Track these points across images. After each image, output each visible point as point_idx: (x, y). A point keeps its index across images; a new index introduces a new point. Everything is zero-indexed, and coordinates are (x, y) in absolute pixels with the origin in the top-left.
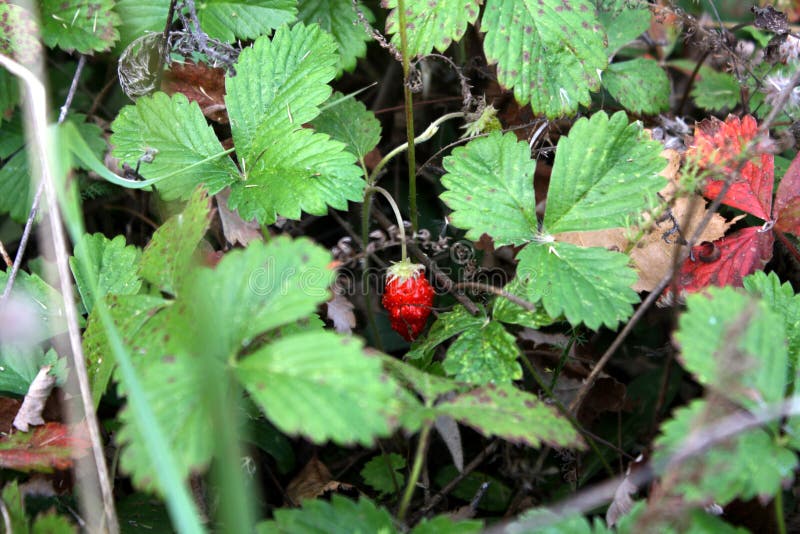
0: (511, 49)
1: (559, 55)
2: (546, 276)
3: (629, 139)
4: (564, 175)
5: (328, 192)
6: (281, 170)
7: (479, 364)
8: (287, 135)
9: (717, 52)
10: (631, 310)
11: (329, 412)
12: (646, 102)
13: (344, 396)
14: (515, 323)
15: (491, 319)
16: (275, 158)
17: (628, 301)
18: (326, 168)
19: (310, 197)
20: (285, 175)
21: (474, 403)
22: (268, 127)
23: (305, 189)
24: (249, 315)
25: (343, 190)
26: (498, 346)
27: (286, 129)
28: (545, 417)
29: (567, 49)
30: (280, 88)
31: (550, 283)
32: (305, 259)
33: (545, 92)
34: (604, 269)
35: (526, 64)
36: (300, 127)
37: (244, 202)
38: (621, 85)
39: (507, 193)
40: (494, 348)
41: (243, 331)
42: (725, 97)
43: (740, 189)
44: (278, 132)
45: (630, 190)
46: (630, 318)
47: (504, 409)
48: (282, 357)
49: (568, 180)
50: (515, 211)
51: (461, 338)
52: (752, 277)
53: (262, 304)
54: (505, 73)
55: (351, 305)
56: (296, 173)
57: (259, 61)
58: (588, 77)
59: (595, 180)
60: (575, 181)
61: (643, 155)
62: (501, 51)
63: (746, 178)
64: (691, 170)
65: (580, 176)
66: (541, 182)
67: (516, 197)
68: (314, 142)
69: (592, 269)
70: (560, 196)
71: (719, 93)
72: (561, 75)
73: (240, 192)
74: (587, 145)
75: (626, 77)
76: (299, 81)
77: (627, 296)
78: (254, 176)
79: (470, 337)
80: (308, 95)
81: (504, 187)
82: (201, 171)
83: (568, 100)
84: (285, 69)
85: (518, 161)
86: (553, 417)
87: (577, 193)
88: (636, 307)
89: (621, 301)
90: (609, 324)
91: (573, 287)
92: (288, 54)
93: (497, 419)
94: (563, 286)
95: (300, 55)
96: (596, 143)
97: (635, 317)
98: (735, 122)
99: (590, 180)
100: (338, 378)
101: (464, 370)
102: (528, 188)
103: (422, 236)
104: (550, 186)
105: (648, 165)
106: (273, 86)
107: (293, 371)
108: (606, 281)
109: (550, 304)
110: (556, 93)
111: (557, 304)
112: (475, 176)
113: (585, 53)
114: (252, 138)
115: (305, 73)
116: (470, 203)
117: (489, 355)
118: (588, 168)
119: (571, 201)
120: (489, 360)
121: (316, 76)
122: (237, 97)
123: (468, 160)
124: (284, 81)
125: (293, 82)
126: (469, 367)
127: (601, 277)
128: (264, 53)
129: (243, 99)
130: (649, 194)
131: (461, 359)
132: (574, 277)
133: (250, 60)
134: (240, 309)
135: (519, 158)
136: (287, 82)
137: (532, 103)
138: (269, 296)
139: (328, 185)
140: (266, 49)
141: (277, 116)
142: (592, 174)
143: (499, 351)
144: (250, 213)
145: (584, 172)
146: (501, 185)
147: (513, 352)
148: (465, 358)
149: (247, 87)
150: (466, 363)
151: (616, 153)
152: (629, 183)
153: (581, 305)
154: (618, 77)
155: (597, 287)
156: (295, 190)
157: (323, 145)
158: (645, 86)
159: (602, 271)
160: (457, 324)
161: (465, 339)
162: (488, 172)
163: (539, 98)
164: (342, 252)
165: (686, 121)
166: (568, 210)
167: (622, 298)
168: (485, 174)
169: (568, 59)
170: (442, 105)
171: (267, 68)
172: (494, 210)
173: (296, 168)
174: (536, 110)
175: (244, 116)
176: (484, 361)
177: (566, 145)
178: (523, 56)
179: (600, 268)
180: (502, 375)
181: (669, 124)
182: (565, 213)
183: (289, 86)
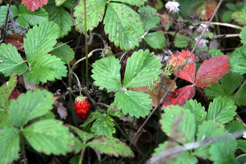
0: (113, 29)
1: (129, 31)
2: (123, 101)
3: (150, 58)
4: (130, 69)
5: (55, 74)
6: (41, 67)
7: (102, 128)
8: (43, 56)
9: (180, 30)
10: (150, 112)
11: (52, 145)
12: (158, 45)
13: (57, 140)
14: (114, 115)
15: (107, 114)
16: (39, 63)
17: (149, 109)
18: (55, 66)
19: (50, 76)
20: (43, 69)
21: (99, 142)
22: (37, 53)
23: (48, 73)
24: (27, 114)
25: (60, 73)
26: (108, 123)
27: (43, 54)
28: (122, 146)
29: (131, 29)
30: (41, 41)
31: (124, 103)
32: (45, 96)
33: (124, 42)
34: (142, 99)
35: (118, 34)
36: (47, 53)
37: (29, 77)
38: (151, 40)
39: (112, 75)
40: (107, 123)
41: (25, 119)
42: (184, 43)
43: (185, 73)
44: (40, 55)
45: (150, 74)
46: (149, 114)
47: (108, 144)
48: (37, 127)
49: (131, 70)
50: (115, 81)
51: (97, 120)
52: (189, 101)
53: (31, 111)
54: (111, 37)
55: (66, 109)
56: (46, 68)
57: (34, 33)
58: (138, 37)
59: (139, 71)
60: (133, 71)
61: (154, 63)
62: (110, 30)
63: (187, 70)
64: (168, 69)
65: (135, 70)
66: (122, 72)
67: (115, 76)
68: (51, 58)
69: (138, 99)
70: (129, 76)
71: (182, 42)
72: (129, 37)
73: (28, 74)
74: (137, 60)
75: (152, 37)
76: (47, 39)
77: (149, 108)
78: (33, 69)
79: (100, 120)
80: (49, 43)
81: (111, 73)
82: (16, 68)
83: (132, 45)
84: (42, 35)
85: (116, 65)
86: (124, 146)
87: (134, 75)
88: (151, 111)
89: (147, 109)
90: (142, 116)
91: (132, 105)
92: (44, 30)
93: (106, 147)
94: (128, 104)
95: (47, 31)
96: (140, 60)
97: (151, 114)
98: (184, 52)
99: (138, 71)
100: (54, 134)
101: (97, 131)
102: (119, 74)
103: (84, 89)
104: (125, 73)
105: (156, 66)
106: (39, 41)
107: (41, 132)
108: (142, 103)
109: (124, 110)
110: (128, 43)
111: (126, 110)
112: (102, 69)
113: (137, 30)
114: (32, 57)
115: (49, 36)
116: (100, 78)
117: (105, 126)
118: (137, 67)
119: (132, 77)
120: (105, 127)
121: (52, 37)
122: (27, 44)
123: (100, 64)
124: (42, 39)
125: (45, 39)
126: (99, 129)
127: (141, 102)
128: (36, 30)
129: (29, 45)
130: (156, 75)
131: (97, 127)
132: (132, 102)
133: (31, 33)
134: (24, 112)
135: (116, 64)
136: (43, 39)
137: (120, 46)
138: (33, 108)
139: (55, 71)
140: (36, 29)
141: (40, 50)
142: (138, 69)
143: (109, 124)
144: (31, 81)
145: (136, 68)
146: (110, 72)
147: (113, 125)
148: (98, 127)
149: (31, 41)
150: (98, 128)
151: (146, 62)
152: (150, 72)
153: (134, 110)
154: (150, 37)
155: (139, 105)
156: (45, 74)
157: (54, 59)
158: (158, 40)
159: (141, 100)
160: (96, 116)
161: (98, 121)
162: (106, 68)
163: (122, 44)
164: (58, 94)
165: (172, 51)
166: (131, 80)
167: (147, 108)
168: (105, 69)
169: (131, 32)
170: (96, 46)
171: (37, 35)
172: (108, 80)
173: (46, 66)
174: (121, 48)
175: (30, 50)
176: (104, 127)
177: (130, 60)
178: (117, 31)
179: (140, 99)
180: (109, 132)
181: (166, 52)
182: (130, 81)
183: (44, 41)
